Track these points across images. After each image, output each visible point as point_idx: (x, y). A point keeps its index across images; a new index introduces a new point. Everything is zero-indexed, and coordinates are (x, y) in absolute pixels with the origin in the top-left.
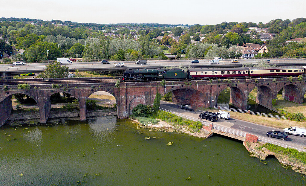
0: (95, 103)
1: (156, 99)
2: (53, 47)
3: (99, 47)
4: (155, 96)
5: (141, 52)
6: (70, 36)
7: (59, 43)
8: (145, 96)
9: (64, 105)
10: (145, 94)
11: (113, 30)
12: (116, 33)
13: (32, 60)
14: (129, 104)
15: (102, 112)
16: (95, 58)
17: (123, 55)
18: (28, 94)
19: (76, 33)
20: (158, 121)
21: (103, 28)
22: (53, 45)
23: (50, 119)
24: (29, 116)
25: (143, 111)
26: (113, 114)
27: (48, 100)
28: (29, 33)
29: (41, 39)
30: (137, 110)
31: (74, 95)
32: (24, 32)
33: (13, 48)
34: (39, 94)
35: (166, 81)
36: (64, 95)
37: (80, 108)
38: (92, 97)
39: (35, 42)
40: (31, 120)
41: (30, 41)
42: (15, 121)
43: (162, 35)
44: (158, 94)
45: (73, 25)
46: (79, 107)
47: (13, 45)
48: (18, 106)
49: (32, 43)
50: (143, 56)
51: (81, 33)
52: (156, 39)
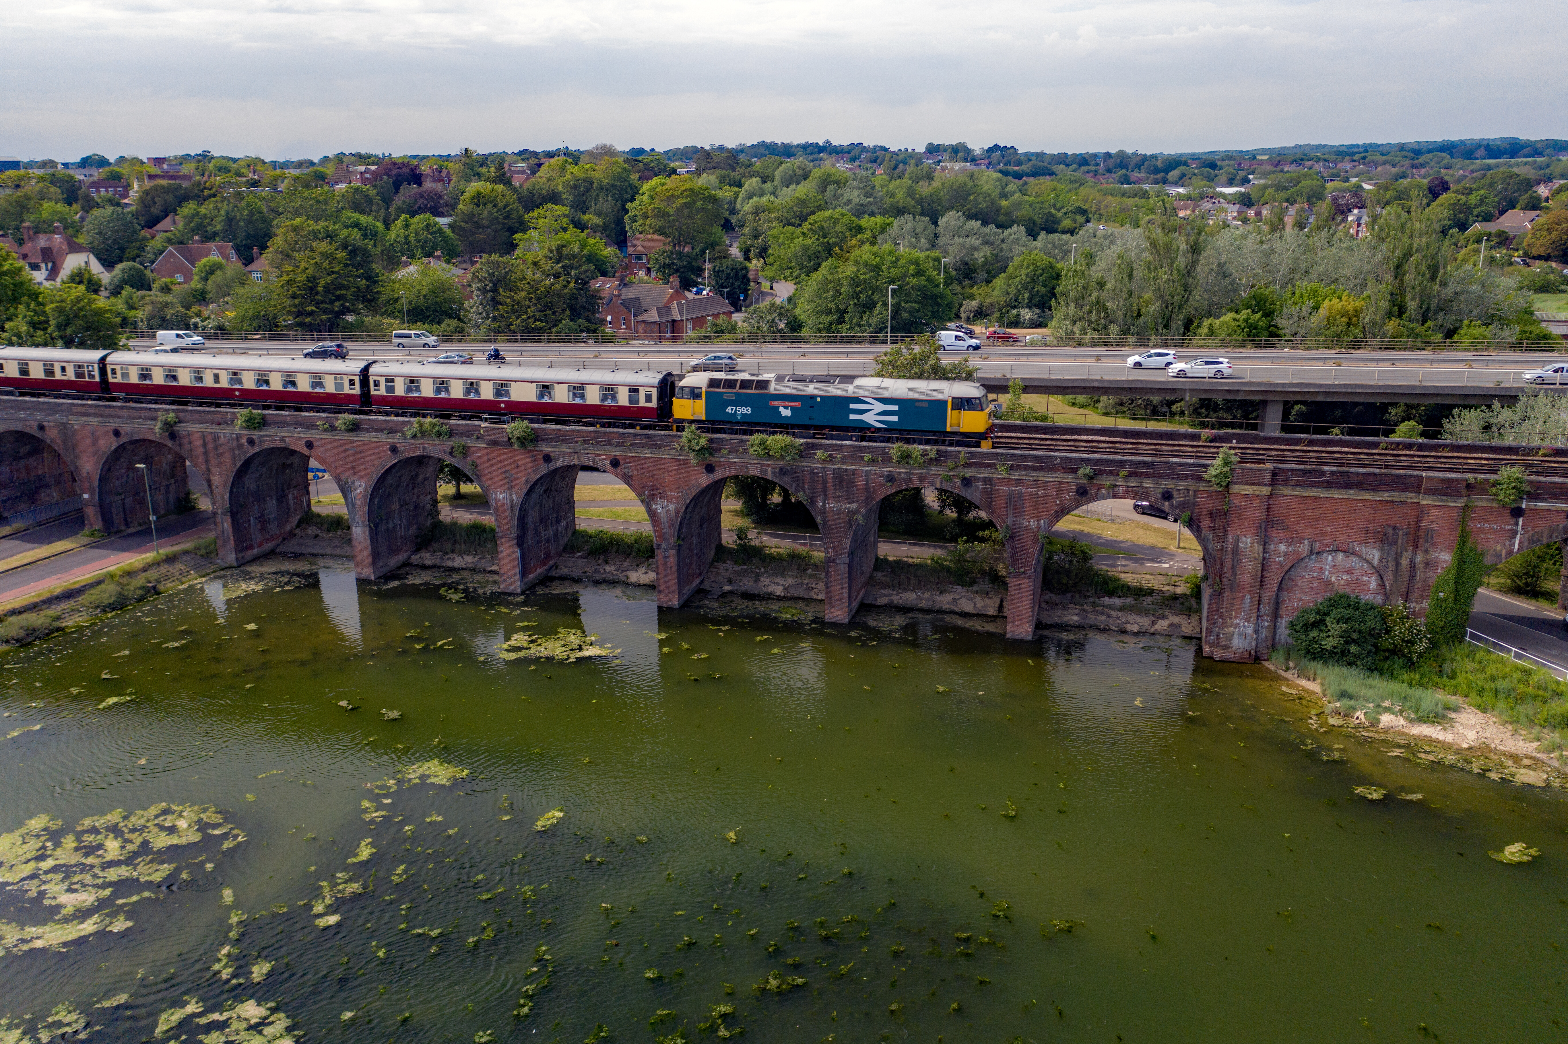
0: (1086, 557)
1: (1452, 575)
2: (919, 273)
3: (1140, 273)
4: (1446, 558)
5: (1385, 305)
6: (1001, 218)
7: (946, 253)
8: (1382, 550)
9: (938, 552)
10: (1382, 541)
11: (1230, 183)
12: (1246, 201)
13: (819, 330)
14: (1273, 584)
15: (1122, 609)
16: (1114, 329)
17: (1268, 314)
18: (787, 479)
19: (1031, 205)
20: (1448, 708)
21: (1174, 174)
22: (916, 262)
23: (865, 608)
24: (780, 580)
25: (1355, 636)
26: (1179, 626)
27: (866, 517)
28: (824, 206)
29: (868, 234)
30: (1319, 624)
31: (989, 507)
32: (802, 202)
33: (751, 275)
34: (834, 485)
35: (1533, 478)
36: (943, 507)
37: (1009, 575)
38: (1078, 527)
39: (841, 249)
40: (787, 604)
41: (822, 244)
42: (724, 595)
43: (1535, 205)
44: (1466, 549)
45: (1024, 168)
46: (1007, 568)
47: (754, 261)
48: (741, 534)
49: (829, 250)
50: (1392, 325)
51: (1058, 205)
52: (1492, 227)
